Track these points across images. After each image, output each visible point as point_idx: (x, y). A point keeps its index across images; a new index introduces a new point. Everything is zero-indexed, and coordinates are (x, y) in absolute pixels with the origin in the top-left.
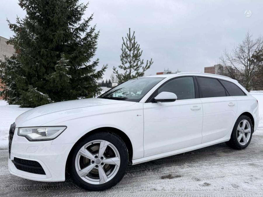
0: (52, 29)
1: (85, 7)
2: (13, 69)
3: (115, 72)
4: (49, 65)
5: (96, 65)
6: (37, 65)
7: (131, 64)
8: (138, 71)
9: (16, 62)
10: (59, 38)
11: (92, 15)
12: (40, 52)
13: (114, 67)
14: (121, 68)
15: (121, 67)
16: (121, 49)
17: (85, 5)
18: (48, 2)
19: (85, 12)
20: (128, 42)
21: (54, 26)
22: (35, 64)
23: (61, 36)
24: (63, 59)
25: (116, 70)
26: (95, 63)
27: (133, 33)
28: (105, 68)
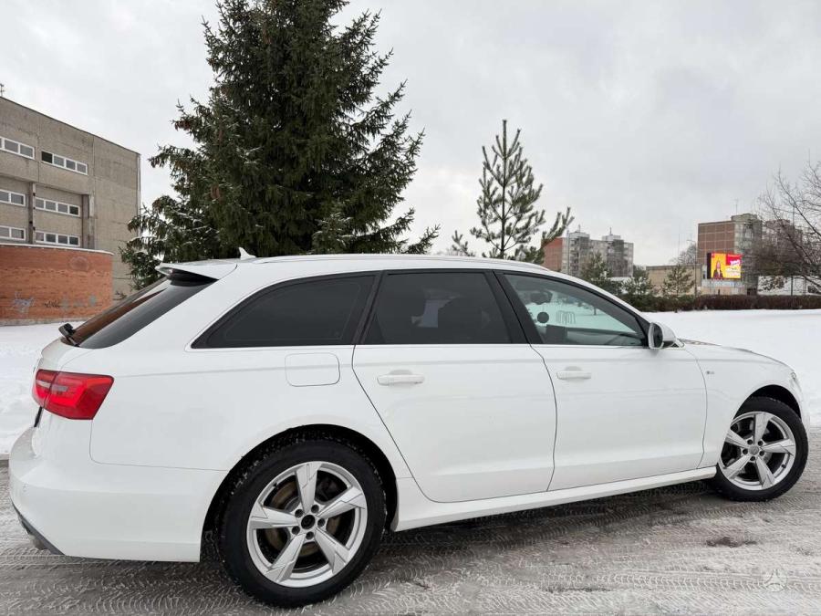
0: (297, 129)
1: (382, 63)
2: (187, 239)
3: (458, 247)
4: (285, 230)
5: (404, 228)
6: (259, 229)
7: (507, 225)
8: (525, 245)
9: (195, 221)
10: (317, 155)
11: (402, 86)
12: (262, 194)
13: (456, 232)
14: (478, 236)
15: (478, 234)
16: (480, 181)
17: (383, 58)
18: (289, 55)
19: (380, 78)
20: (500, 161)
21: (299, 120)
22: (252, 226)
23: (321, 150)
24: (337, 215)
25: (462, 242)
26: (403, 223)
27: (516, 132)
28: (431, 236)
